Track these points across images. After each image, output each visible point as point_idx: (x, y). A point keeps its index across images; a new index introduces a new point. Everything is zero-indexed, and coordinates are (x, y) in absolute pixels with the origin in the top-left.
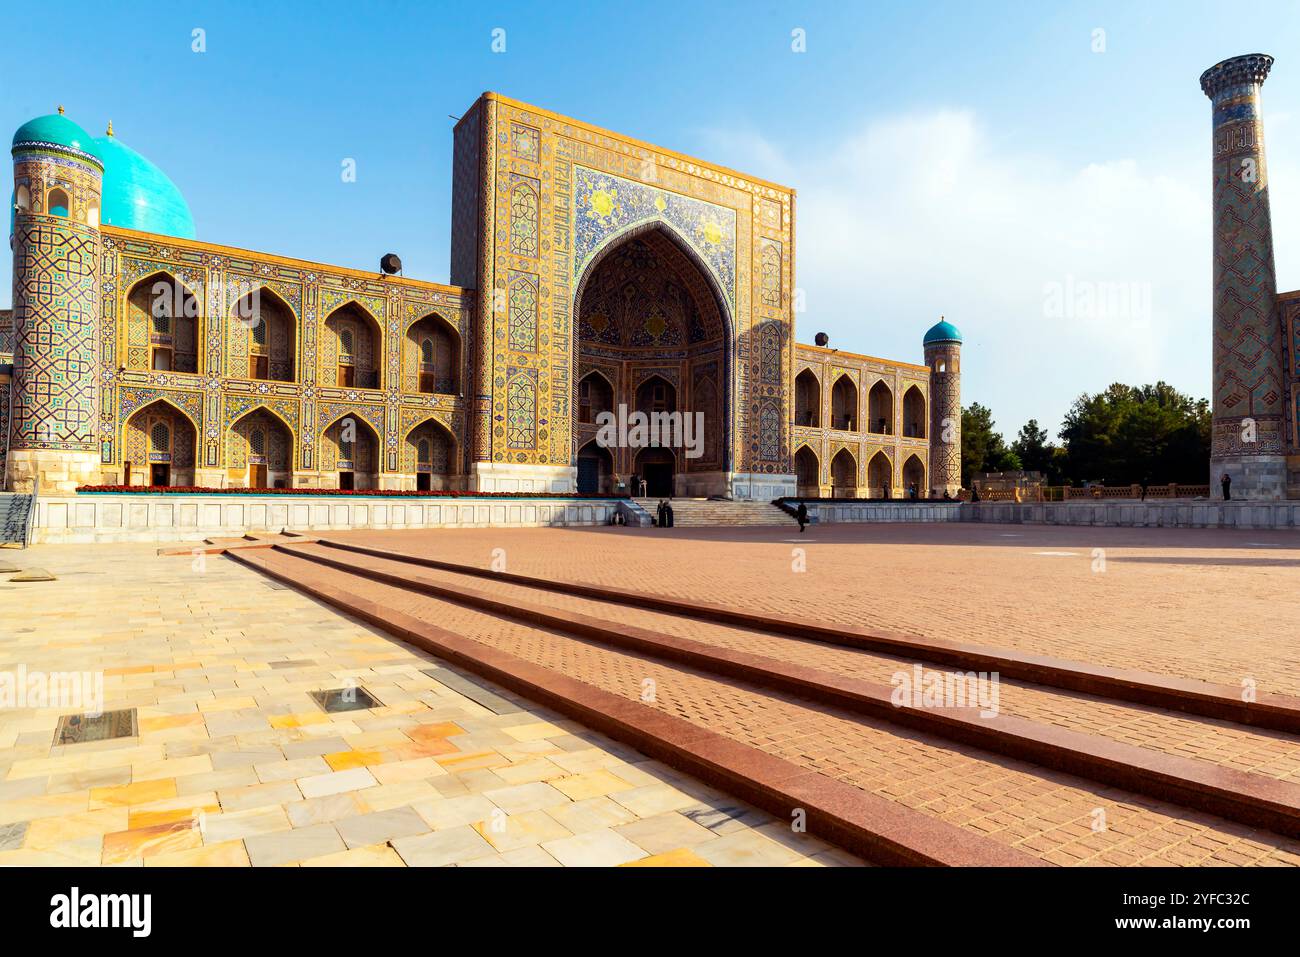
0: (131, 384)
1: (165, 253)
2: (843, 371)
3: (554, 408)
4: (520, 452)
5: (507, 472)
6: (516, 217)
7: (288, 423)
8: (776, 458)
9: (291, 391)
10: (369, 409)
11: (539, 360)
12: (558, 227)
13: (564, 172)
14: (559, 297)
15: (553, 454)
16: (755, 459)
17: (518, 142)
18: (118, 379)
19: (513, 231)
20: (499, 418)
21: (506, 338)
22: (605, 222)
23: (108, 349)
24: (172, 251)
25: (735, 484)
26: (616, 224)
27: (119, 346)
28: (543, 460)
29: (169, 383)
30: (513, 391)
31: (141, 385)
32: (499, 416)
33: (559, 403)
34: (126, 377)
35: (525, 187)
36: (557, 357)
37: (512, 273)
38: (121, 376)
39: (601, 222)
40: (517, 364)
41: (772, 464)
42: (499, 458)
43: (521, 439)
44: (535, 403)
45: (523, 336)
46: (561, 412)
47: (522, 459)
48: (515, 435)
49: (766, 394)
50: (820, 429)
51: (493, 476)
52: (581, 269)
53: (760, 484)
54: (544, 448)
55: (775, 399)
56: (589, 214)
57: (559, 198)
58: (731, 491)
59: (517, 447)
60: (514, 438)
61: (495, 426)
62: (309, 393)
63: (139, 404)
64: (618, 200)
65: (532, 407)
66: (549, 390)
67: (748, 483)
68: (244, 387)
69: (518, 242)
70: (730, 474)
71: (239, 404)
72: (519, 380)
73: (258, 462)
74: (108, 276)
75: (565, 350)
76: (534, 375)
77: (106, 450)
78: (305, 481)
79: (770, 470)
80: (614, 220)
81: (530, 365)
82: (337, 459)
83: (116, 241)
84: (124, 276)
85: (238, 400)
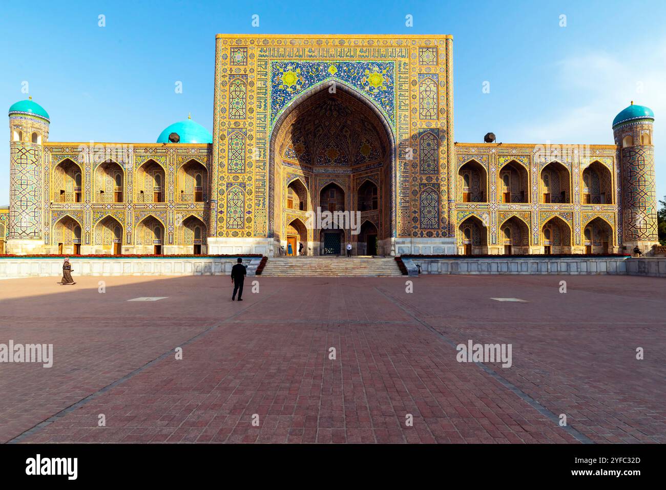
0: (55, 209)
1: (67, 150)
2: (510, 159)
3: (256, 204)
4: (234, 230)
5: (226, 242)
6: (233, 98)
7: (120, 222)
8: (436, 226)
9: (121, 207)
10: (159, 213)
11: (246, 177)
12: (259, 99)
13: (264, 67)
14: (260, 139)
15: (256, 230)
16: (416, 228)
17: (235, 57)
18: (50, 207)
19: (231, 106)
20: (221, 212)
21: (226, 166)
22: (291, 90)
23: (46, 195)
24: (70, 149)
25: (397, 246)
26: (300, 89)
27: (51, 194)
28: (249, 235)
29: (69, 208)
30: (230, 197)
31: (59, 209)
32: (221, 211)
33: (260, 201)
34: (53, 206)
35: (238, 81)
36: (258, 174)
37: (230, 130)
38: (52, 206)
39: (289, 90)
40: (233, 181)
41: (432, 231)
42: (221, 234)
43: (235, 223)
44: (244, 202)
45: (236, 164)
46: (261, 206)
47: (235, 235)
48: (232, 221)
49: (425, 181)
50: (487, 203)
51: (217, 245)
52: (275, 120)
53: (420, 246)
54: (249, 227)
55: (434, 185)
56: (281, 87)
57: (260, 82)
58: (394, 251)
59: (233, 228)
60: (231, 223)
61: (218, 217)
62: (130, 207)
63: (59, 218)
64: (301, 74)
65: (242, 205)
66: (253, 194)
67: (410, 245)
68: (101, 206)
69: (234, 112)
70: (393, 239)
71: (99, 215)
72: (234, 190)
73: (117, 241)
74: (47, 164)
75: (264, 169)
76: (243, 185)
77: (47, 239)
78: (127, 250)
79: (430, 235)
80: (298, 87)
81: (240, 180)
82: (154, 239)
83: (49, 148)
84: (53, 162)
85: (98, 213)
